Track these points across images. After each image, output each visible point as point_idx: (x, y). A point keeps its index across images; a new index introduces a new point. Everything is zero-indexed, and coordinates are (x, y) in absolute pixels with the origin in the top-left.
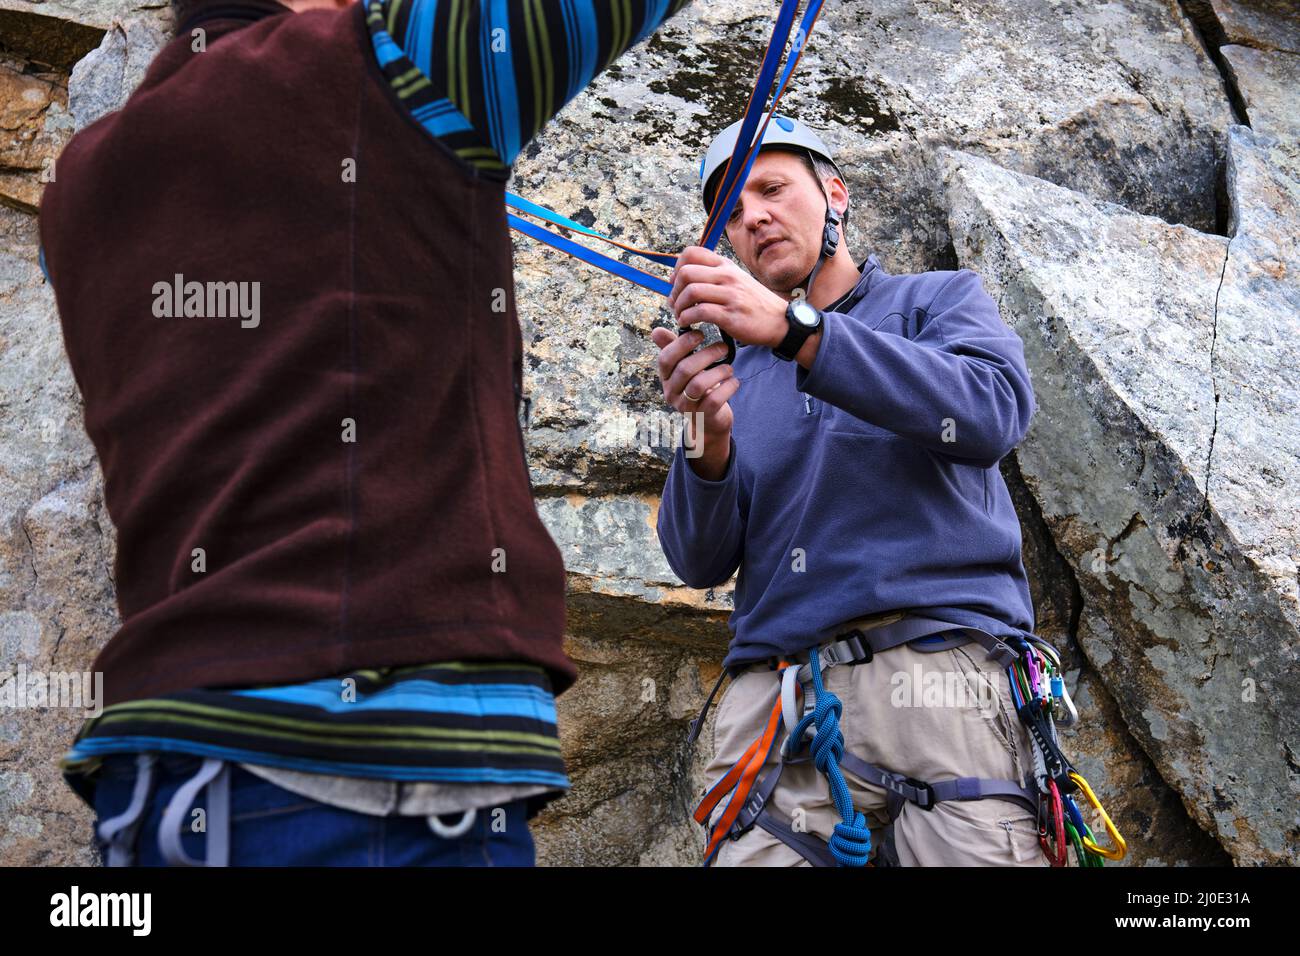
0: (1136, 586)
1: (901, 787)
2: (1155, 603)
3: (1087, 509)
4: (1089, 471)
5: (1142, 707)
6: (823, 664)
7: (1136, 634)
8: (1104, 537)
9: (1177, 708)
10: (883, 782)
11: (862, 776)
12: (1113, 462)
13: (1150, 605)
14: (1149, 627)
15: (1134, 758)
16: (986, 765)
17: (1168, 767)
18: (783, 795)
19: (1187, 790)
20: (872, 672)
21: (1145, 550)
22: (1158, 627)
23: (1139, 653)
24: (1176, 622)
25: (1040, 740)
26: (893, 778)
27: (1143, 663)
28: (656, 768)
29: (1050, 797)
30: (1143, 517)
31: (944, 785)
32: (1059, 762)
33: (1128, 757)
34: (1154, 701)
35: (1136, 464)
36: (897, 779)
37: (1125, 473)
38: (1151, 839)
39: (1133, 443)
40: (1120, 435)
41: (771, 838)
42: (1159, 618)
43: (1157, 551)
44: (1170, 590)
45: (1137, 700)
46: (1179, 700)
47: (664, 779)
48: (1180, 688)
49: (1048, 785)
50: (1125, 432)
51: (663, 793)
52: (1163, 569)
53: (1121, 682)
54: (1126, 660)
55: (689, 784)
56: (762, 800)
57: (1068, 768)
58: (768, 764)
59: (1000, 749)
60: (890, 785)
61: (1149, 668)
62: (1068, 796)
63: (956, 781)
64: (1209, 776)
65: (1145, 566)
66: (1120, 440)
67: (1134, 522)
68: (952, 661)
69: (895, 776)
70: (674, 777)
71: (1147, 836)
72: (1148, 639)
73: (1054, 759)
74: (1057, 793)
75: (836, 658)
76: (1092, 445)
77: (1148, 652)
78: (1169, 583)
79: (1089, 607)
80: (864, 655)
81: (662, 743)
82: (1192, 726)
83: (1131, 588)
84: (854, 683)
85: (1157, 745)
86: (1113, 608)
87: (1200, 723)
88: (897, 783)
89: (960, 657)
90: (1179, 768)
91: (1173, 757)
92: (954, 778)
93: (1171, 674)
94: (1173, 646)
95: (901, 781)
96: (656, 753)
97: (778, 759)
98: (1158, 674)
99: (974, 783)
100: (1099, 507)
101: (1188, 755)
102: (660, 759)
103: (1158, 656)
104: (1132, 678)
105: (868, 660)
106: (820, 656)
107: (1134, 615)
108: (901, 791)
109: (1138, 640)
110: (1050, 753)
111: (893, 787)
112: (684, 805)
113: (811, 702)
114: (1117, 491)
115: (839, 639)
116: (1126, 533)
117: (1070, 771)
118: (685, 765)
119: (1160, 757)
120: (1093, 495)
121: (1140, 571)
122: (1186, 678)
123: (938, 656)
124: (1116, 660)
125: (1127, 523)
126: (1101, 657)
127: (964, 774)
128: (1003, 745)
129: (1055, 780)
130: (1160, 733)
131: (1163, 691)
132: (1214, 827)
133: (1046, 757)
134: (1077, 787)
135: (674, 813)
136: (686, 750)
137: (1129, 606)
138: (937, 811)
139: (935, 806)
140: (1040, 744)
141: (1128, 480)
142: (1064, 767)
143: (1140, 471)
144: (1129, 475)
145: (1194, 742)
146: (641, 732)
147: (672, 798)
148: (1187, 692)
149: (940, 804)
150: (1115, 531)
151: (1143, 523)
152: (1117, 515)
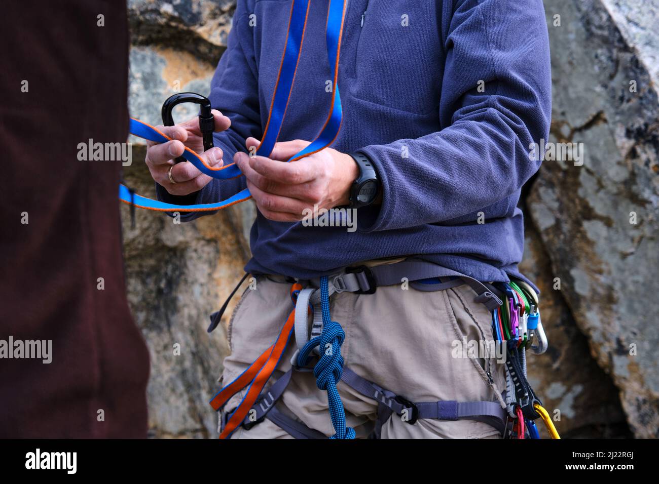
0: (588, 171)
1: (390, 402)
2: (600, 186)
3: (558, 99)
4: (567, 68)
5: (572, 266)
6: (331, 289)
7: (579, 208)
8: (568, 124)
9: (600, 272)
10: (376, 395)
11: (358, 390)
12: (590, 65)
13: (596, 187)
14: (591, 204)
15: (556, 304)
16: (464, 391)
17: (583, 315)
18: (290, 398)
19: (595, 336)
20: (374, 303)
21: (602, 143)
22: (599, 205)
23: (577, 224)
24: (615, 205)
25: (513, 374)
26: (384, 395)
27: (580, 232)
28: (144, 283)
29: (516, 421)
30: (606, 116)
31: (427, 405)
32: (527, 394)
33: (551, 303)
34: (583, 262)
35: (610, 70)
36: (388, 397)
37: (598, 76)
38: (558, 369)
39: (610, 51)
40: (600, 42)
41: (280, 430)
42: (602, 200)
43: (612, 146)
44: (617, 179)
45: (568, 260)
46: (604, 267)
47: (151, 292)
48: (606, 257)
49: (515, 412)
50: (605, 41)
51: (148, 304)
52: (614, 161)
53: (558, 243)
54: (566, 227)
55: (174, 300)
56: (273, 399)
57: (534, 400)
58: (277, 372)
59: (478, 378)
60: (381, 399)
61: (584, 237)
62: (531, 421)
63: (437, 403)
64: (616, 329)
65: (599, 156)
66: (600, 46)
67: (598, 118)
68: (445, 300)
69: (387, 392)
70: (160, 291)
71: (556, 365)
72: (588, 214)
73: (523, 392)
74: (522, 418)
75: (344, 286)
76: (574, 46)
77: (586, 225)
78: (615, 174)
79: (543, 179)
80: (368, 288)
81: (152, 262)
82: (610, 288)
83: (583, 171)
84: (357, 311)
85: (577, 298)
86: (563, 184)
87: (617, 286)
88: (387, 400)
89: (452, 297)
90: (592, 318)
91: (589, 308)
92: (436, 400)
93: (602, 245)
94: (608, 222)
95: (391, 398)
96: (145, 270)
97: (286, 368)
98: (591, 243)
99: (453, 405)
100: (569, 100)
101: (602, 309)
102: (149, 275)
103: (594, 229)
104: (569, 241)
105: (372, 291)
106: (330, 284)
107: (580, 192)
108: (390, 405)
109: (580, 212)
110: (521, 386)
111: (383, 401)
112: (167, 316)
113: (318, 321)
114: (588, 90)
115: (348, 271)
116: (588, 126)
117: (536, 403)
118: (172, 283)
119: (578, 307)
120: (565, 88)
121: (594, 160)
122: (614, 250)
123: (432, 294)
124: (557, 227)
125: (591, 118)
126: (544, 221)
127: (445, 397)
128: (481, 375)
129: (522, 409)
130: (582, 287)
131: (591, 257)
132: (611, 365)
133: (516, 388)
134: (540, 416)
135: (157, 321)
136: (174, 270)
137: (578, 184)
138: (418, 426)
139: (417, 421)
140: (513, 377)
141: (600, 82)
142: (531, 398)
143: (612, 77)
144: (602, 78)
145: (608, 300)
146: (134, 253)
147: (156, 309)
148: (611, 261)
149: (421, 420)
150: (579, 123)
151: (605, 121)
152: (584, 109)
